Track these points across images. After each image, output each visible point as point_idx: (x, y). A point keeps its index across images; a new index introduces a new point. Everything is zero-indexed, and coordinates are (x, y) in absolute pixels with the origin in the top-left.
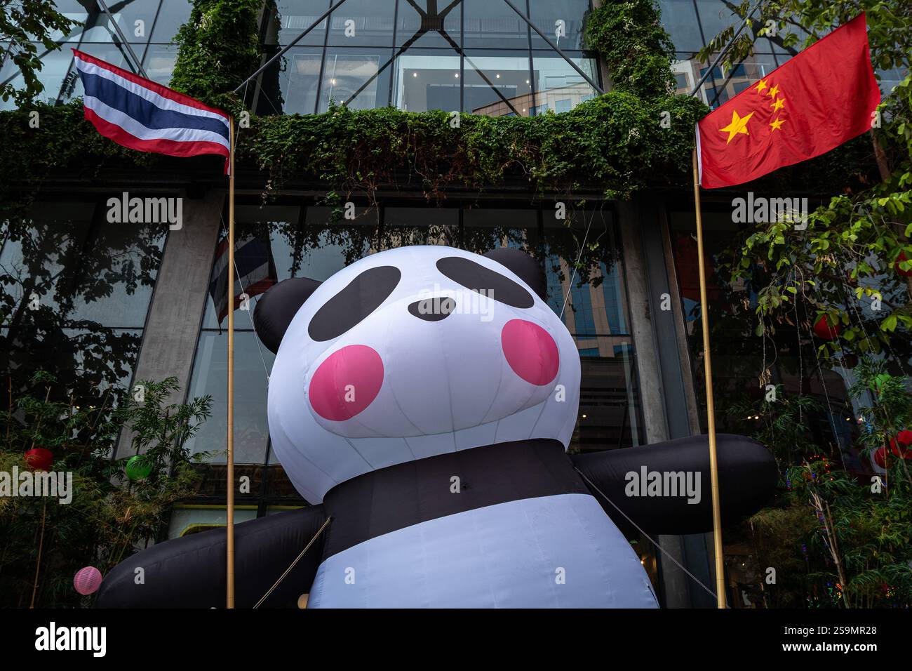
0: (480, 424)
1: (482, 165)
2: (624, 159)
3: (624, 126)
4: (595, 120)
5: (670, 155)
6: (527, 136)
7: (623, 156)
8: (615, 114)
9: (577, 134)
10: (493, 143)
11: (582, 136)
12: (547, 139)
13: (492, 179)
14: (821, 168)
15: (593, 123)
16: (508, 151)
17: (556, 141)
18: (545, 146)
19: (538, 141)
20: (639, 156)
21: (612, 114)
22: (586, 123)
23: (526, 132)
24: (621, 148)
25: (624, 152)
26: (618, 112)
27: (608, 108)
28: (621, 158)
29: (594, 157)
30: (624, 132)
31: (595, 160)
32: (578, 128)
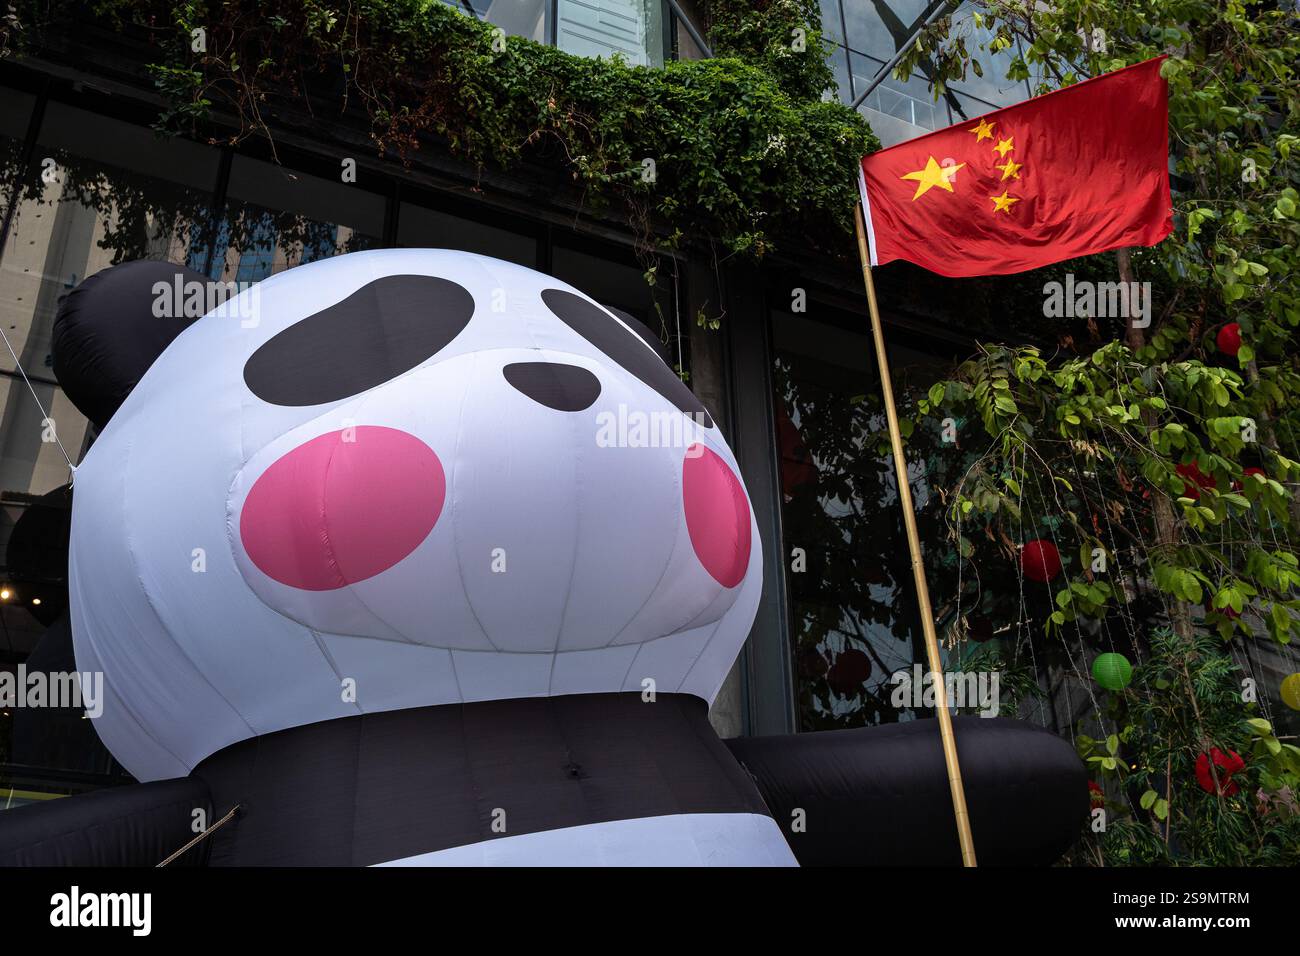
0: (608, 646)
1: (486, 123)
2: (752, 186)
3: (760, 126)
4: (706, 98)
5: (825, 198)
6: (573, 92)
7: (750, 180)
8: (744, 98)
9: (673, 116)
10: (512, 84)
11: (680, 120)
12: (611, 109)
13: (500, 153)
14: (1031, 293)
15: (701, 104)
16: (536, 110)
17: (631, 116)
18: (609, 122)
19: (593, 107)
20: (774, 189)
21: (738, 97)
22: (691, 99)
23: (573, 83)
24: (748, 164)
25: (754, 173)
26: (752, 97)
27: (732, 85)
28: (747, 182)
29: (701, 168)
30: (758, 137)
31: (702, 173)
32: (676, 106)
